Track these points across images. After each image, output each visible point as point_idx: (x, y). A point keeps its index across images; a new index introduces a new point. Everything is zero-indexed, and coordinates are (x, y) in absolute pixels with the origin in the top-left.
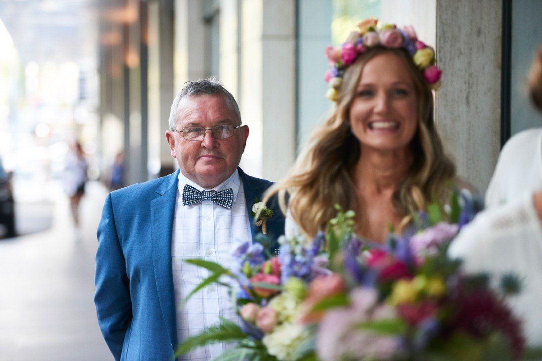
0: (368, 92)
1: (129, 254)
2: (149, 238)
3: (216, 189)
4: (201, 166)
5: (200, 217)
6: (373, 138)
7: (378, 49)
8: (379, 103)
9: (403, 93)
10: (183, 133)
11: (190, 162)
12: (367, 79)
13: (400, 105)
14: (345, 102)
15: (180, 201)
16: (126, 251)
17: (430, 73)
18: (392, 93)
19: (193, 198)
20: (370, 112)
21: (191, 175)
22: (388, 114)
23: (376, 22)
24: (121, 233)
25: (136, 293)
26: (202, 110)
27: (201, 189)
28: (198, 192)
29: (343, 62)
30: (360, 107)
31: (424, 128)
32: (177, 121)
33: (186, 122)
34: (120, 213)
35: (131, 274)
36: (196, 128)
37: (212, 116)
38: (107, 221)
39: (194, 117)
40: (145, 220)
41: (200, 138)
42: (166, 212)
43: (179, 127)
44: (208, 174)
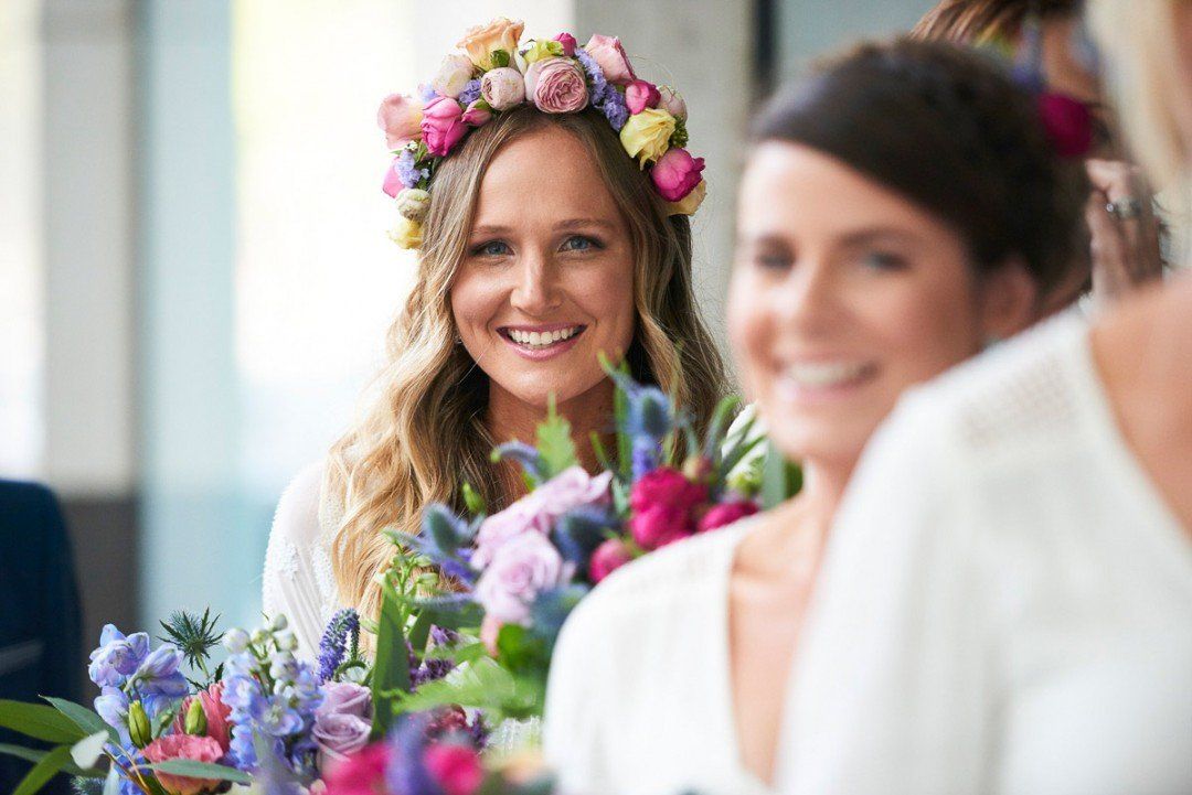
20: (503, 303)
23: (516, 34)
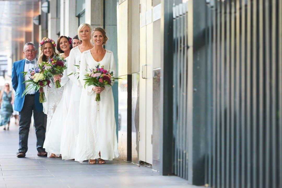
0: (46, 48)
1: (17, 72)
2: (20, 69)
3: (32, 61)
4: (29, 57)
5: (29, 66)
6: (47, 55)
7: (47, 42)
8: (48, 50)
9: (51, 48)
10: (26, 51)
11: (28, 56)
12: (45, 47)
13: (50, 50)
14: (43, 50)
15: (26, 63)
16: (16, 72)
17: (54, 45)
18: (49, 48)
19: (28, 63)
20: (46, 51)
21: (28, 59)
22: (49, 51)
24: (16, 69)
25: (18, 79)
26: (29, 47)
27: (29, 61)
28: (28, 61)
29: (42, 44)
30: (45, 50)
31: (54, 52)
32: (25, 49)
33: (27, 49)
34: (16, 65)
35: (17, 75)
36: (29, 50)
37: (31, 48)
38: (13, 67)
39: (28, 49)
40: (20, 66)
41: (29, 52)
42: (23, 65)
43: (25, 50)
44: (30, 59)
